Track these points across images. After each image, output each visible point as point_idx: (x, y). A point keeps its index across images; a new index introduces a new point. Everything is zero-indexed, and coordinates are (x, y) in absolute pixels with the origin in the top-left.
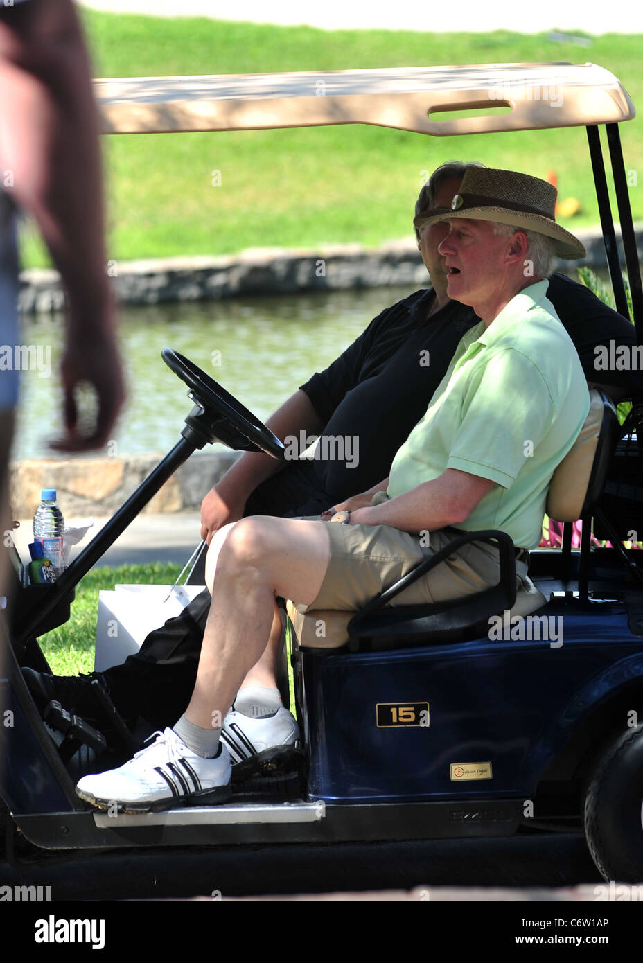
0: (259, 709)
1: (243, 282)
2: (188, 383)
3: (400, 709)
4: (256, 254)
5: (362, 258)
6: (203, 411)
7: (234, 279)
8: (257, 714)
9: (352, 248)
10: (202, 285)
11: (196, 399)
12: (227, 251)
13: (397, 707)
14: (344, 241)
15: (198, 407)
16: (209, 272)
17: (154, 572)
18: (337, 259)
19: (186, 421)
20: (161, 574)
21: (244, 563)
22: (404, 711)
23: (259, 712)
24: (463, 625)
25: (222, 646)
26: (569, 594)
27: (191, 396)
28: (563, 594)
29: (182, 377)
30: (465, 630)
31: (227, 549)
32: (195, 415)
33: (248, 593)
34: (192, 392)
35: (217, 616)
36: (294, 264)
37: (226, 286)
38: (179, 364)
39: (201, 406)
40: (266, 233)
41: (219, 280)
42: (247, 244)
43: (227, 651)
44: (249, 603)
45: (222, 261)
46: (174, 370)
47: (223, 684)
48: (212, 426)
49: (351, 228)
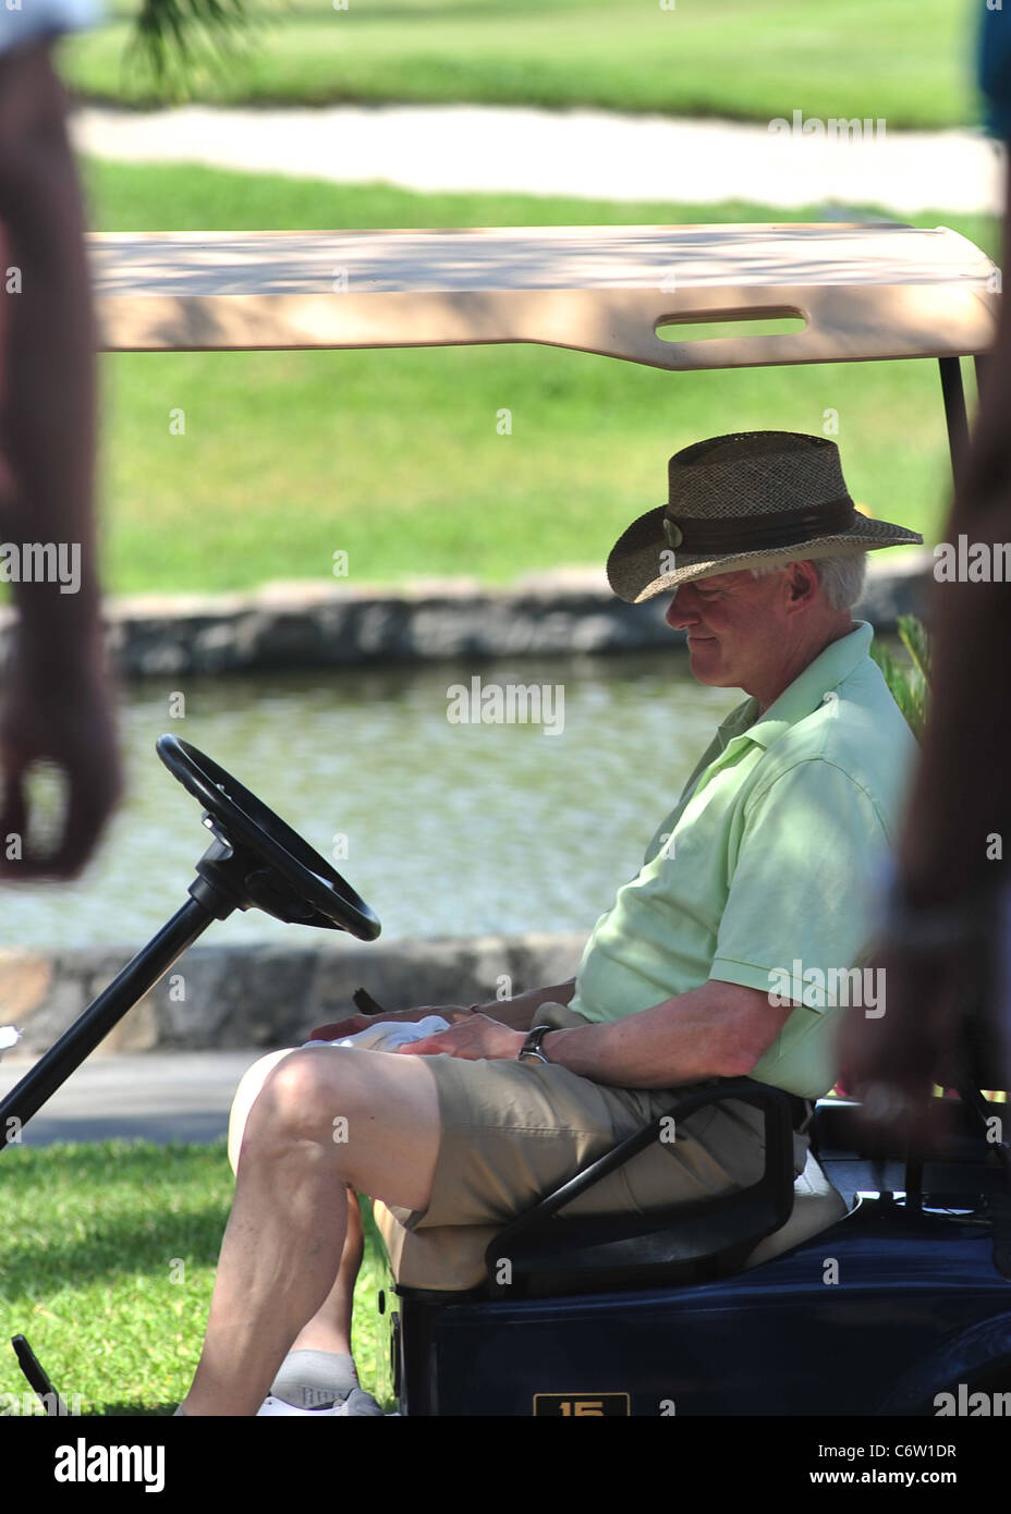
0: (315, 1393)
1: (262, 641)
2: (204, 801)
3: (577, 1404)
4: (286, 593)
5: (478, 604)
6: (231, 853)
7: (245, 636)
8: (312, 1402)
9: (462, 585)
10: (186, 646)
11: (216, 829)
12: (232, 584)
13: (572, 1400)
14: (448, 571)
15: (219, 845)
16: (199, 623)
17: (110, 1158)
18: (435, 605)
19: (197, 868)
20: (126, 1160)
21: (293, 1131)
22: (584, 1409)
23: (315, 1398)
24: (695, 1253)
25: (249, 1282)
26: (887, 1196)
27: (209, 823)
28: (875, 1195)
29: (194, 791)
30: (696, 1262)
31: (267, 1101)
32: (215, 858)
33: (297, 1186)
34: (209, 817)
35: (241, 1227)
36: (354, 612)
37: (229, 650)
38: (191, 766)
39: (227, 843)
40: (308, 554)
41: (216, 638)
42: (269, 573)
43: (257, 1292)
44: (301, 1202)
45: (222, 602)
46: (180, 776)
47: (251, 1350)
48: (246, 880)
49: (459, 549)
